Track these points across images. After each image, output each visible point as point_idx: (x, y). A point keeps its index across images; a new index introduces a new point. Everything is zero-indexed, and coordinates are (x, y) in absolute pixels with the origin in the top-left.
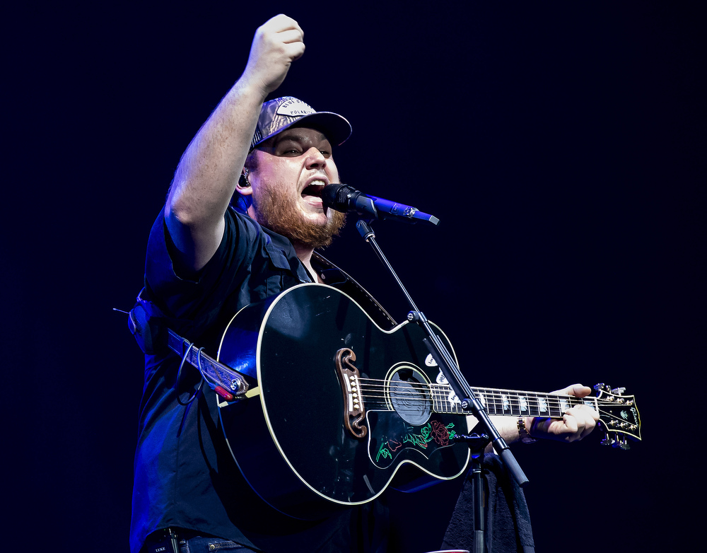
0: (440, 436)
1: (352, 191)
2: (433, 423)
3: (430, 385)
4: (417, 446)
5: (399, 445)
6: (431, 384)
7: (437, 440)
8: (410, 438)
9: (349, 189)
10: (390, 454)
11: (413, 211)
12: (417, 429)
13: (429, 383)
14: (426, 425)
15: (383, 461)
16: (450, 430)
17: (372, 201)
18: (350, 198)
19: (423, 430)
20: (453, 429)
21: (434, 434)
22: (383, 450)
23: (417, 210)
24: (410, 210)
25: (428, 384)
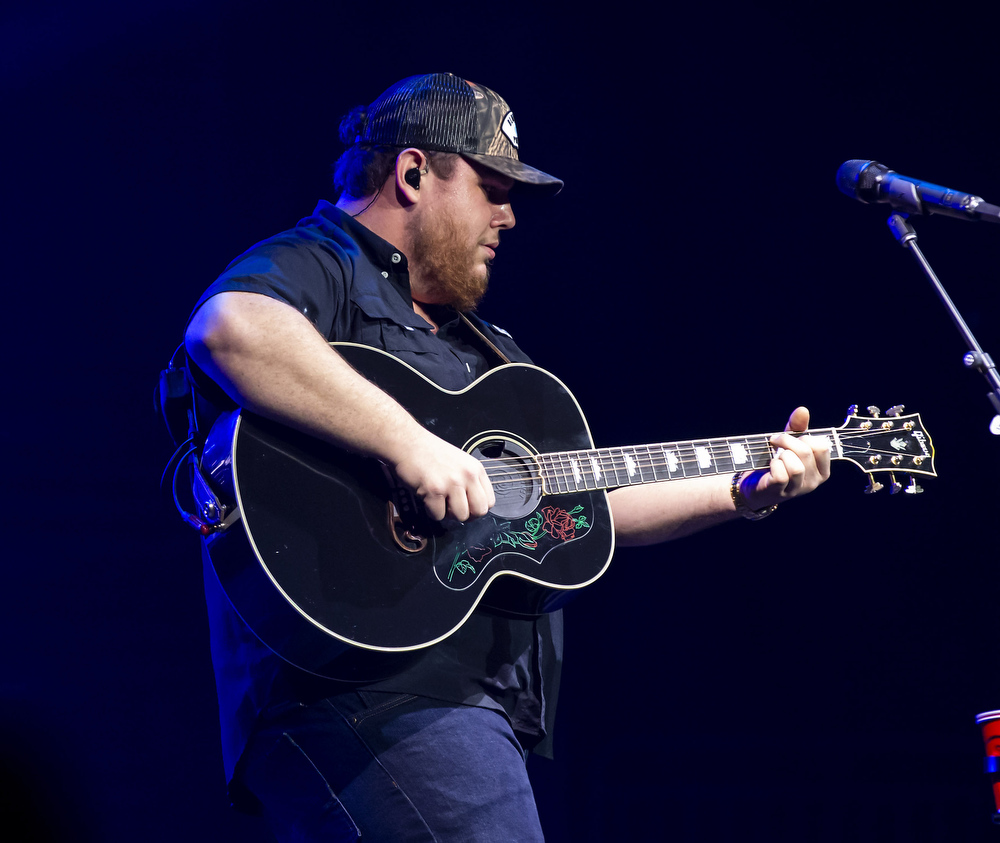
0: (559, 528)
1: (883, 172)
2: (546, 511)
3: (535, 458)
4: (519, 548)
5: (488, 551)
6: (539, 455)
7: (555, 534)
8: (505, 538)
9: (880, 168)
10: (472, 568)
11: (975, 202)
12: (518, 525)
13: (535, 454)
14: (533, 515)
15: (461, 579)
16: (576, 516)
17: (913, 187)
18: (880, 182)
19: (529, 523)
20: (582, 513)
21: (548, 527)
22: (460, 564)
23: (981, 200)
24: (970, 199)
25: (532, 456)
